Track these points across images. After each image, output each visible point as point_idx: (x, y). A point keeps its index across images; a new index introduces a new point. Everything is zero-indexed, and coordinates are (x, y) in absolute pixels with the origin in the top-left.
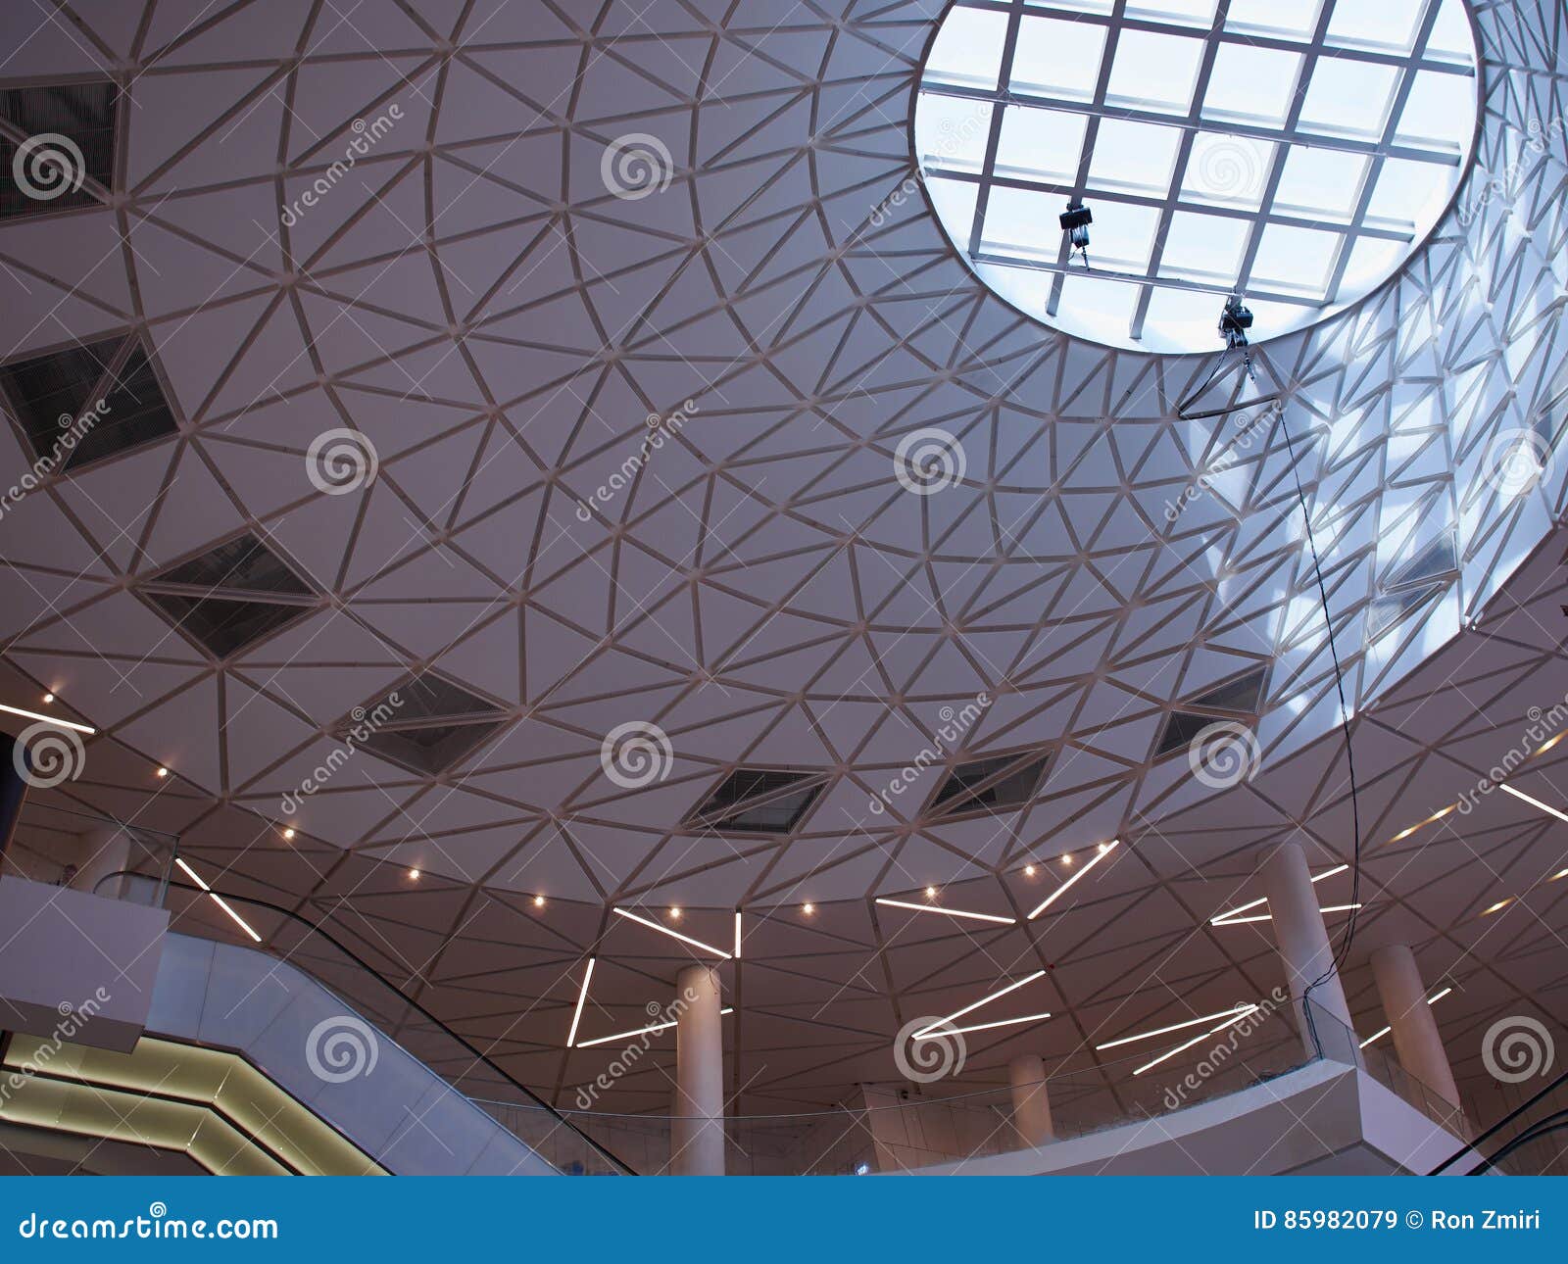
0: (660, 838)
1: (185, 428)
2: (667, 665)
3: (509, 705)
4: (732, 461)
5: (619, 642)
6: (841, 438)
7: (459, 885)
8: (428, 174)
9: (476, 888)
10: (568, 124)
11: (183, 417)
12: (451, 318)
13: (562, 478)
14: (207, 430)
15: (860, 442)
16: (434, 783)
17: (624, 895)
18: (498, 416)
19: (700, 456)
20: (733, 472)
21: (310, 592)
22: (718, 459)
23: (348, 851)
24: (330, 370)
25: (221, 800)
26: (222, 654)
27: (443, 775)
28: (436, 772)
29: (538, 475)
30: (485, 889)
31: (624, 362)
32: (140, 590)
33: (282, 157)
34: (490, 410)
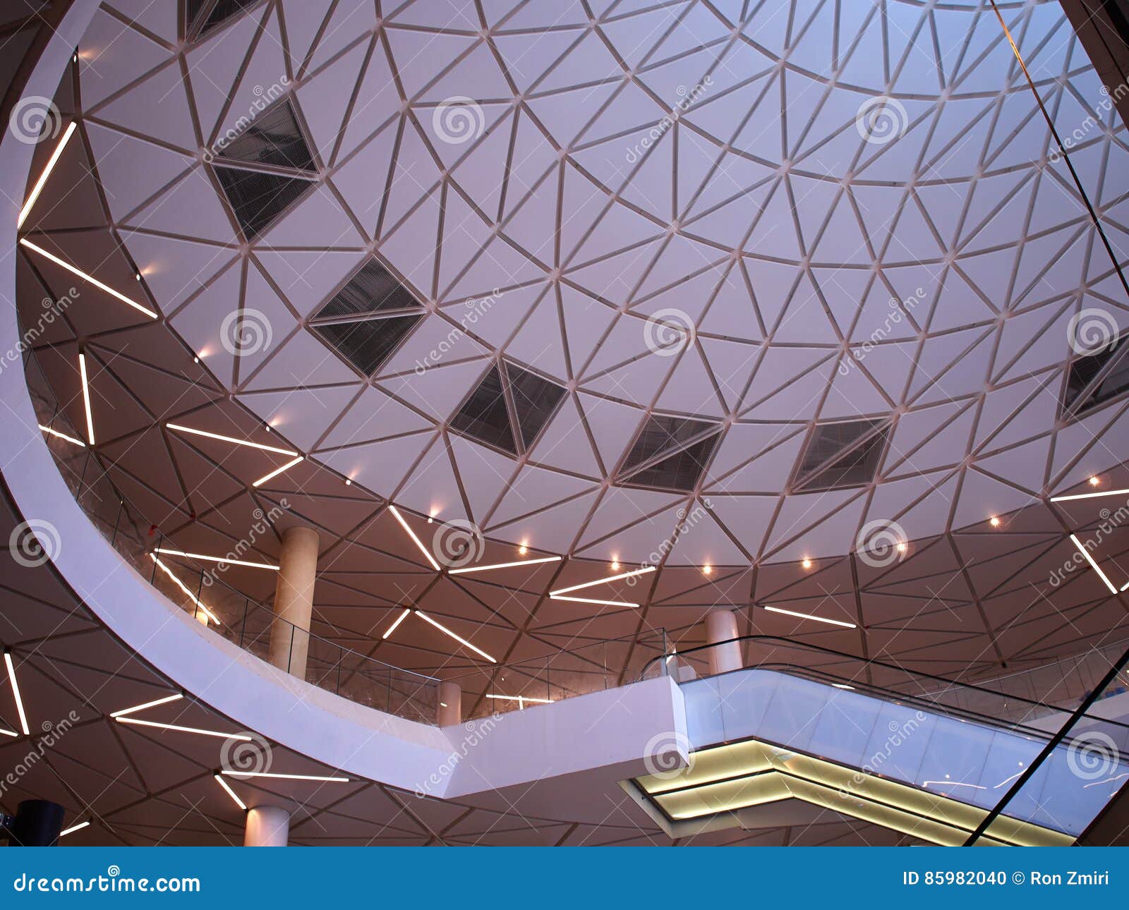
0: (1050, 437)
1: (569, 387)
2: (973, 326)
3: (887, 414)
4: (919, 171)
5: (931, 331)
6: (984, 102)
7: (934, 539)
8: (577, 166)
9: (948, 533)
10: (629, 75)
11: (563, 383)
12: (664, 225)
13: (812, 261)
14: (582, 378)
15: (1002, 93)
16: (875, 487)
17: (1050, 488)
18: (742, 254)
19: (894, 184)
20: (926, 177)
21: (712, 424)
22: (909, 178)
23: (851, 554)
24: (620, 301)
25: (756, 567)
26: (691, 487)
27: (875, 479)
28: (870, 479)
29: (794, 271)
30: (955, 532)
31: (795, 167)
32: (617, 482)
33: (489, 222)
34: (735, 255)
